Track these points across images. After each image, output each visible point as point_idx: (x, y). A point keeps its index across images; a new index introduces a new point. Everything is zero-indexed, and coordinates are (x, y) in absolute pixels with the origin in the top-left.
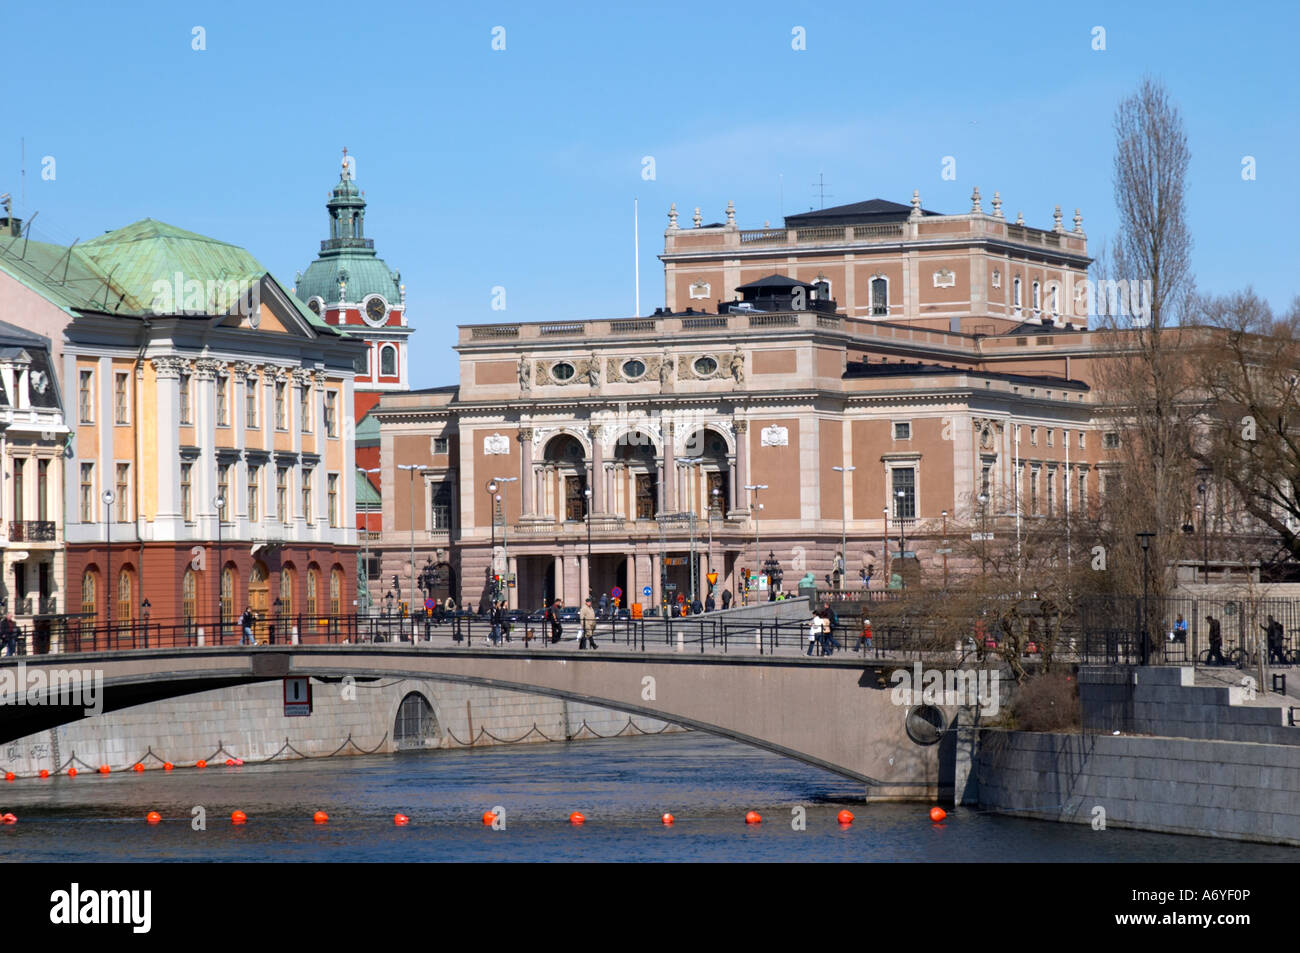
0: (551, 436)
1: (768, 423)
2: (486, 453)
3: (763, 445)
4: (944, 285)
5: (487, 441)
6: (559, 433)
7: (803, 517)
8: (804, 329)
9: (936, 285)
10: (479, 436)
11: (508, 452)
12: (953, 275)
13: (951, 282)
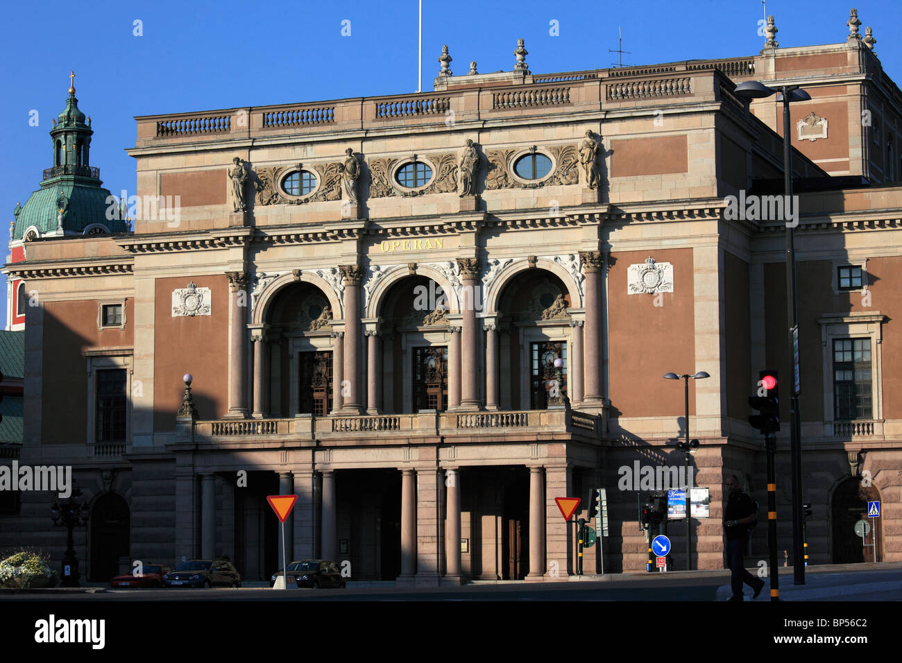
0: (278, 284)
1: (638, 256)
2: (174, 315)
3: (630, 292)
4: (812, 137)
5: (177, 299)
6: (291, 279)
7: (698, 413)
8: (701, 99)
9: (801, 138)
10: (164, 287)
11: (209, 313)
12: (824, 123)
13: (821, 132)
